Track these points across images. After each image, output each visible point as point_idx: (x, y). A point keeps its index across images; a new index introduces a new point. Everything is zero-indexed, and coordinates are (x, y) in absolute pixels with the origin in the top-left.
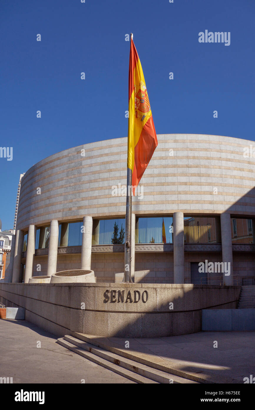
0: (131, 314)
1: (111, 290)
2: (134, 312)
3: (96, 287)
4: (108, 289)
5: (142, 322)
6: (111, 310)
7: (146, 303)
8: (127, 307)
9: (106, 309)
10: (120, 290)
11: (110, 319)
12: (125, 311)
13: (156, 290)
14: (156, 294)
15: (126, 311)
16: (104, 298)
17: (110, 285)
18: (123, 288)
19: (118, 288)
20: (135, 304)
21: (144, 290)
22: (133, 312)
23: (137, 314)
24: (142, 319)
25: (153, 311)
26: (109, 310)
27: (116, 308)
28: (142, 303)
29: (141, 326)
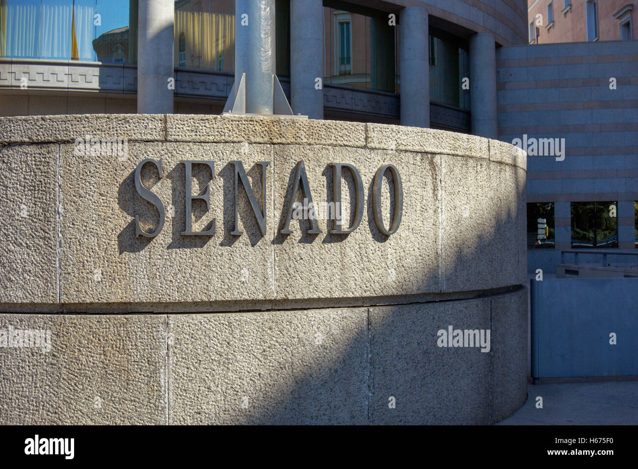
0: (310, 313)
1: (170, 165)
2: (326, 300)
3: (57, 142)
4: (152, 153)
5: (372, 363)
6: (176, 297)
7: (392, 240)
8: (287, 275)
9: (141, 294)
10: (234, 158)
11: (172, 360)
12: (274, 296)
13: (432, 163)
14: (435, 190)
15: (281, 296)
16: (123, 220)
17: (165, 129)
18: (257, 148)
19: (221, 146)
20: (335, 247)
21: (378, 162)
22: (319, 300)
23: (346, 312)
24: (372, 341)
25: (424, 290)
26: (166, 299)
27: (216, 283)
28: (372, 245)
29: (365, 389)
